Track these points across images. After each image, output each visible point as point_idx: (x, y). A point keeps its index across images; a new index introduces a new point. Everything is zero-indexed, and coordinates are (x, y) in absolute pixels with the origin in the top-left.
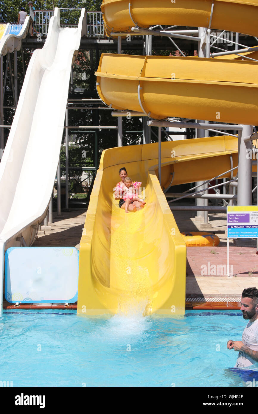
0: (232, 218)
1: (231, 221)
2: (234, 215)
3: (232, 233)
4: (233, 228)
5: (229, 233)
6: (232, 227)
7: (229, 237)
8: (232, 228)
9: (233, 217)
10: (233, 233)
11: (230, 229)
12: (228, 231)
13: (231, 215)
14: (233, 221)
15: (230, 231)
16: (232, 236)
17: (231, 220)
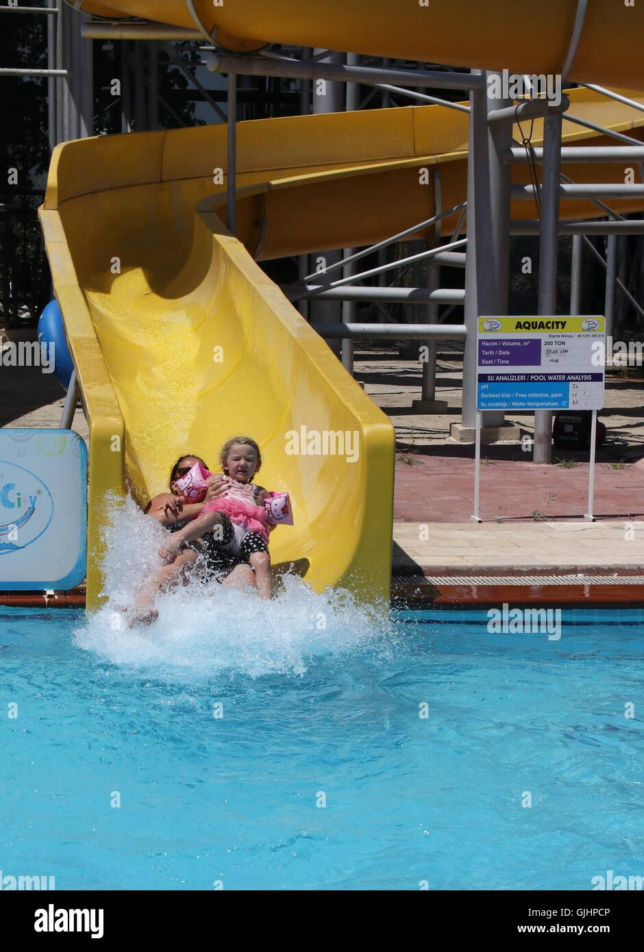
0: (492, 353)
1: (487, 362)
2: (496, 344)
3: (492, 396)
4: (494, 381)
5: (483, 395)
6: (490, 378)
7: (482, 408)
8: (491, 381)
9: (494, 348)
10: (494, 396)
11: (485, 386)
12: (480, 392)
13: (487, 344)
14: (495, 360)
15: (485, 391)
16: (490, 405)
17: (488, 358)
